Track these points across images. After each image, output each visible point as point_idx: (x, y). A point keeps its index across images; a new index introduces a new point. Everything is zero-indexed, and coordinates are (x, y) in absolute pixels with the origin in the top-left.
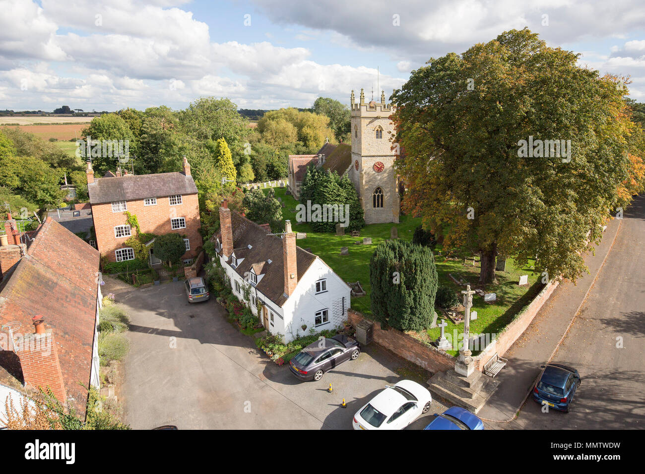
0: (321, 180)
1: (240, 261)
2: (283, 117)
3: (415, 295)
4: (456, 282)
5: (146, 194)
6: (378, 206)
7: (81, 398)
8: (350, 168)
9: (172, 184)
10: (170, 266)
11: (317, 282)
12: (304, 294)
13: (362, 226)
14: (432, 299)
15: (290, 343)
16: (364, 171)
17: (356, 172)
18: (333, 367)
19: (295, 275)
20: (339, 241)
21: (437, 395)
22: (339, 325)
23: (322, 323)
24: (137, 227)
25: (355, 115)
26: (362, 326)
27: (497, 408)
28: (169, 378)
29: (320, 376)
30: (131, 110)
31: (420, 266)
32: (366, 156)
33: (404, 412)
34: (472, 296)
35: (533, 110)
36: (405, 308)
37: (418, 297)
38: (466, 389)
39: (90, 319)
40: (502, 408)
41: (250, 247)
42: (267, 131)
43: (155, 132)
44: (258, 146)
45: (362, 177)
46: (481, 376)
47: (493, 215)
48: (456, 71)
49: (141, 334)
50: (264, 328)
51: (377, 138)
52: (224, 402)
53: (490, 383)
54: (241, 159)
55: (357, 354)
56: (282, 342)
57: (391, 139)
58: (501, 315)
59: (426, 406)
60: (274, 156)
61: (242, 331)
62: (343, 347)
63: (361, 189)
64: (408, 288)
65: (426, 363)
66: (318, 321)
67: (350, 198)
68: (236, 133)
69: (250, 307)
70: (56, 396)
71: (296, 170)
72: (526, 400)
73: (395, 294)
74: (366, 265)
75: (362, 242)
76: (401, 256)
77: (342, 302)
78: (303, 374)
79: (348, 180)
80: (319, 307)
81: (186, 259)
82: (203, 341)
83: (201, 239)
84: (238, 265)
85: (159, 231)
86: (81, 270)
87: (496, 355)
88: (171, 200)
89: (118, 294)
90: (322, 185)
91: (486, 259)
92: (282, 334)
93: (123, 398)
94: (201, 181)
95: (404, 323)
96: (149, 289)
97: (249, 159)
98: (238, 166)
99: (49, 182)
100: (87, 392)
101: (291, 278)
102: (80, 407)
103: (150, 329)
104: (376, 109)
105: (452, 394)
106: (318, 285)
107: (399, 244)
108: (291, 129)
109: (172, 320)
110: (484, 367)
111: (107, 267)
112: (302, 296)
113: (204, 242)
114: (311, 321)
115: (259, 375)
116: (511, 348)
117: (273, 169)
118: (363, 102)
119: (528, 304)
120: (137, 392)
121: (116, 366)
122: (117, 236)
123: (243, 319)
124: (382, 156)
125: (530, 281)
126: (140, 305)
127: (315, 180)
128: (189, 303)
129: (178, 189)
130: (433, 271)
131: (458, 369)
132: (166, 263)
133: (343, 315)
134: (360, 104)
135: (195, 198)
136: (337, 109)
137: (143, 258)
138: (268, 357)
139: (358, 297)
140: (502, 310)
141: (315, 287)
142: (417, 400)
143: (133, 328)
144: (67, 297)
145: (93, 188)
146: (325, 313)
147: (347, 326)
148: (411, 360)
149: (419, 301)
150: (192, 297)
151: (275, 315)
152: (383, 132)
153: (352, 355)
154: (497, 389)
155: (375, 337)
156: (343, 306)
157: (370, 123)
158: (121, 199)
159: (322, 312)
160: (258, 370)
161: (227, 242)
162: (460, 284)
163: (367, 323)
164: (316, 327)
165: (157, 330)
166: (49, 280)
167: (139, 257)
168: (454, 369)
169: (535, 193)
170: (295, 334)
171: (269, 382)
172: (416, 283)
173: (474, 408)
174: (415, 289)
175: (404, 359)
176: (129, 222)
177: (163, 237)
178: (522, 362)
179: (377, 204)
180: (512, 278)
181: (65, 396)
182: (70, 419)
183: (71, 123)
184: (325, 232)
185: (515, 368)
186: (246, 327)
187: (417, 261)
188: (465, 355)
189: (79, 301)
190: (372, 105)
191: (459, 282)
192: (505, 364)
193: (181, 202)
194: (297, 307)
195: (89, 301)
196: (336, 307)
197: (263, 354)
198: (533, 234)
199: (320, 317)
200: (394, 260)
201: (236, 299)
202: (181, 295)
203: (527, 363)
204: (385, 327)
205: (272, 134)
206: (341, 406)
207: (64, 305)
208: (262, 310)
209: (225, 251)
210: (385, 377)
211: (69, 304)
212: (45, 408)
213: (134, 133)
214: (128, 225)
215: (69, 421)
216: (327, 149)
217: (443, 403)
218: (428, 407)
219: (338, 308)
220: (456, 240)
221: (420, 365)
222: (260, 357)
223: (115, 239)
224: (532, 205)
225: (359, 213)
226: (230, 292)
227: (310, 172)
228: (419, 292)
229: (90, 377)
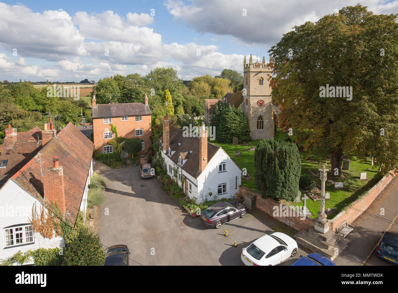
0: (225, 111)
1: (173, 153)
2: (203, 80)
3: (285, 174)
4: (313, 175)
5: (122, 114)
6: (260, 128)
7: (74, 214)
8: (242, 104)
9: (137, 109)
10: (132, 157)
11: (220, 164)
12: (211, 172)
13: (250, 140)
14: (297, 178)
15: (201, 204)
16: (251, 105)
17: (247, 107)
18: (228, 221)
19: (206, 158)
20: (234, 148)
21: (301, 245)
22: (233, 196)
23: (222, 193)
24: (116, 133)
25: (246, 71)
26: (249, 196)
27: (348, 259)
28: (125, 219)
29: (220, 226)
30: (119, 75)
31: (289, 153)
32: (253, 96)
33: (278, 253)
34: (326, 173)
35: (367, 50)
36: (278, 182)
37: (288, 175)
38: (323, 242)
39: (84, 176)
40: (352, 259)
41: (180, 144)
42: (193, 88)
43: (130, 88)
44: (188, 96)
45: (250, 109)
46: (334, 234)
47: (340, 123)
48: (311, 30)
49: (112, 193)
50: (185, 195)
51: (260, 84)
52: (158, 236)
53: (342, 241)
54: (177, 103)
55: (245, 214)
56: (196, 203)
57: (269, 79)
58: (348, 197)
59: (293, 251)
60: (196, 102)
61: (171, 196)
62: (235, 208)
63: (249, 117)
64: (281, 168)
65: (293, 224)
66: (219, 192)
67: (242, 122)
68: (175, 87)
69: (177, 182)
70: (60, 209)
71: (209, 107)
72: (371, 256)
73: (271, 172)
74: (252, 162)
75: (249, 149)
76: (275, 148)
77: (235, 180)
78: (208, 223)
79: (241, 110)
80: (221, 182)
81: (142, 155)
82: (147, 200)
83: (151, 142)
84: (172, 155)
85: (128, 136)
86: (83, 150)
87: (345, 222)
88: (136, 118)
89: (102, 171)
90: (225, 113)
91: (335, 159)
92: (196, 198)
93: (98, 228)
94: (153, 111)
95: (277, 193)
96: (119, 169)
97: (182, 103)
98: (175, 107)
99: (73, 113)
100: (78, 212)
101: (204, 160)
102: (72, 219)
103: (117, 191)
104: (259, 67)
105: (313, 245)
106: (220, 166)
107: (274, 141)
108: (207, 87)
109: (130, 187)
110: (336, 229)
111: (97, 156)
112: (210, 173)
113: (152, 143)
114: (215, 191)
115: (181, 222)
116: (356, 220)
117: (196, 110)
118: (252, 62)
119: (368, 190)
120: (107, 225)
121: (96, 209)
122: (105, 138)
123: (172, 188)
124: (263, 96)
125: (368, 177)
126: (113, 178)
127: (221, 111)
128: (142, 178)
129: (140, 112)
130: (298, 159)
131: (317, 228)
132: (130, 155)
133: (236, 189)
134: (250, 64)
135: (150, 117)
136: (235, 76)
137: (118, 152)
138: (187, 212)
139: (246, 180)
140: (348, 195)
141: (218, 168)
142: (287, 245)
143: (108, 190)
144: (74, 162)
145: (95, 110)
146: (224, 186)
147: (238, 196)
148: (282, 221)
149: (288, 178)
150: (143, 175)
151: (193, 185)
152: (263, 81)
153: (241, 215)
154: (347, 246)
155: (257, 205)
156: (236, 183)
157: (256, 75)
158: (109, 116)
159: (222, 185)
160: (180, 219)
161: (166, 141)
162: (317, 176)
163: (252, 194)
164: (218, 195)
165: (121, 192)
166: (66, 151)
167: (116, 151)
168: (314, 228)
169: (370, 106)
170: (204, 198)
171: (187, 227)
172: (286, 165)
173: (330, 256)
174: (285, 169)
175: (278, 220)
176: (112, 130)
177: (130, 139)
178: (366, 230)
179: (259, 127)
180: (355, 174)
181: (65, 210)
182: (66, 225)
183: (88, 88)
184: (226, 143)
185: (360, 233)
186: (174, 194)
187: (287, 150)
188: (322, 216)
189: (80, 165)
190: (257, 65)
191: (315, 175)
192: (352, 229)
193: (141, 120)
194: (206, 180)
195: (85, 166)
196: (232, 183)
197: (184, 210)
198: (370, 136)
199: (221, 188)
200: (271, 149)
201: (169, 177)
202: (137, 174)
203: (370, 231)
204: (264, 197)
205: (196, 90)
206: (233, 246)
207: (72, 165)
208: (184, 183)
209: (165, 147)
210: (264, 230)
211: (74, 166)
212: (53, 215)
213: (119, 88)
214: (111, 132)
215: (65, 226)
216: (228, 96)
217: (306, 252)
218: (295, 252)
219: (233, 184)
220: (313, 143)
221: (288, 225)
222: (181, 212)
223: (103, 140)
224: (368, 115)
225: (247, 131)
226: (166, 173)
227: (217, 106)
228: (288, 171)
229: (80, 205)
